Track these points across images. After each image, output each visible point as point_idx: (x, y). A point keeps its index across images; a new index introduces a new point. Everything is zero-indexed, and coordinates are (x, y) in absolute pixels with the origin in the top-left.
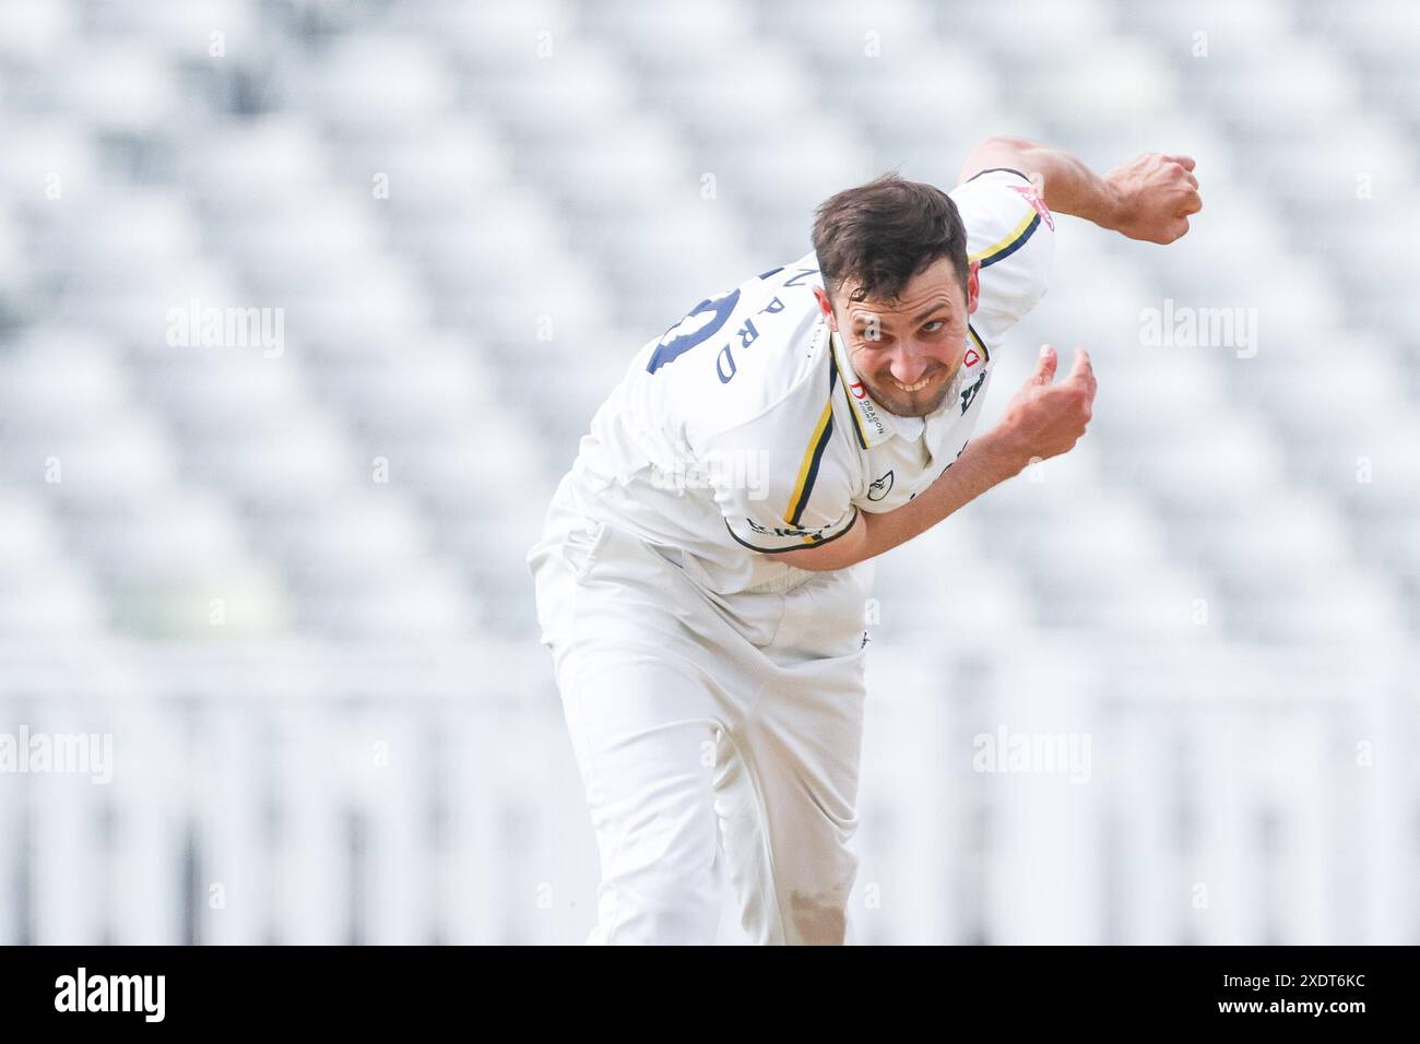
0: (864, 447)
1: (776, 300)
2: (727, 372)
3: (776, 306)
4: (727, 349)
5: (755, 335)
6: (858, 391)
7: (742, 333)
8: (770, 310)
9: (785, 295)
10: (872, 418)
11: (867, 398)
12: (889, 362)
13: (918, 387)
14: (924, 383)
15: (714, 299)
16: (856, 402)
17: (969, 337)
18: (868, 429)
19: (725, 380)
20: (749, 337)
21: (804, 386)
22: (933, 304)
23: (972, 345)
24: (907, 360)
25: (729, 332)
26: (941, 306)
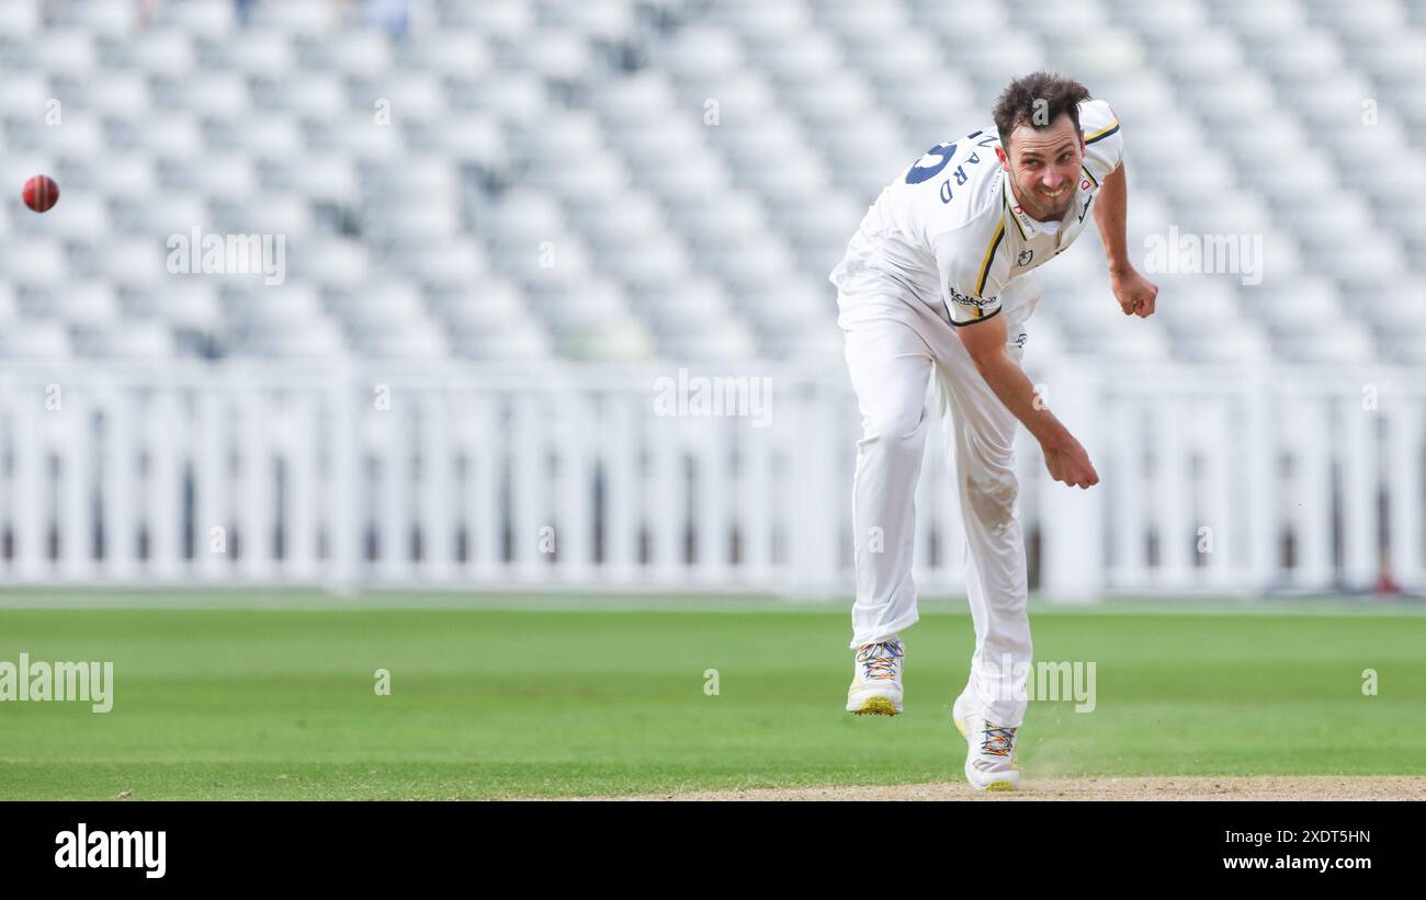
0: (1025, 239)
1: (975, 154)
2: (947, 197)
3: (974, 158)
4: (948, 182)
5: (966, 178)
6: (1018, 210)
7: (956, 174)
8: (971, 161)
9: (978, 150)
10: (1028, 224)
11: (1023, 214)
12: (1041, 178)
13: (1057, 193)
14: (1061, 191)
15: (944, 145)
16: (1017, 216)
17: (1083, 173)
18: (1027, 230)
19: (946, 201)
20: (962, 179)
21: (989, 210)
22: (1064, 143)
23: (1086, 178)
24: (1053, 175)
25: (948, 172)
26: (1069, 144)
